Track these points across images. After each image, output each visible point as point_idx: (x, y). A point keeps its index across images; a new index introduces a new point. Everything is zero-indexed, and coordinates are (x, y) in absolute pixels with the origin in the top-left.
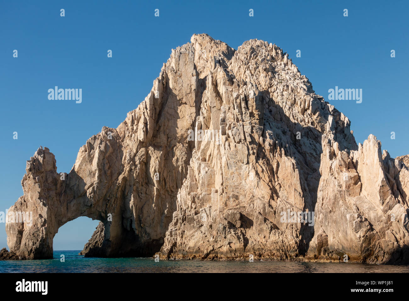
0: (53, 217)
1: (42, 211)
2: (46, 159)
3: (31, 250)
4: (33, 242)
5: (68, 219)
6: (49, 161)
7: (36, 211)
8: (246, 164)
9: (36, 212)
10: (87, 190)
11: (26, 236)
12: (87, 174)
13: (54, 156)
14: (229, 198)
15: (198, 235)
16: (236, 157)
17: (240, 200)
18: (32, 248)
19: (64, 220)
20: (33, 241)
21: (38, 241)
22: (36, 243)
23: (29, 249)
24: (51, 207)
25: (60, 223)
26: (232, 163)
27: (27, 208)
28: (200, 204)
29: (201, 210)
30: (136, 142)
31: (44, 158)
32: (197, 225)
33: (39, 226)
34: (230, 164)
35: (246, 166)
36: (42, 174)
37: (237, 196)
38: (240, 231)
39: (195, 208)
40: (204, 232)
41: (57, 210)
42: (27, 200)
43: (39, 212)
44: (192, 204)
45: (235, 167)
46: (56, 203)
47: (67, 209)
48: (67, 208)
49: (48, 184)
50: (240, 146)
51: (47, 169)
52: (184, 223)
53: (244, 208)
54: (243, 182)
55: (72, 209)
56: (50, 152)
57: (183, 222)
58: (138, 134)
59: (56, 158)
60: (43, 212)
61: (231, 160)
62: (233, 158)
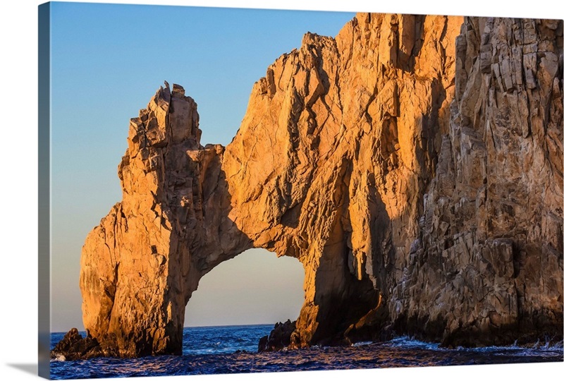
0: (186, 252)
1: (159, 238)
2: (175, 114)
3: (132, 334)
4: (137, 313)
5: (221, 254)
6: (182, 119)
7: (144, 238)
8: (527, 137)
9: (145, 241)
10: (265, 184)
11: (122, 300)
12: (266, 147)
13: (196, 105)
14: (495, 212)
15: (447, 293)
16: (508, 121)
17: (517, 215)
18: (133, 328)
19: (213, 257)
20: (135, 311)
21: (146, 311)
22: (142, 316)
23: (128, 331)
24: (182, 227)
25: (204, 266)
26: (501, 135)
27: (126, 231)
28: (455, 225)
29: (455, 237)
30: (376, 69)
31: (171, 110)
32: (447, 272)
33: (151, 275)
34: (497, 137)
35: (526, 141)
36: (164, 149)
37: (511, 208)
38: (512, 286)
39: (447, 233)
40: (457, 287)
41: (196, 235)
42: (128, 212)
43: (153, 242)
44: (440, 224)
45: (507, 143)
46: (193, 217)
47: (220, 230)
48: (219, 228)
49: (178, 172)
50: (513, 99)
51: (176, 136)
52: (423, 267)
53: (524, 235)
54: (523, 176)
55: (231, 232)
56: (186, 95)
57: (422, 264)
58: (380, 51)
59: (198, 111)
60: (161, 240)
61: (498, 128)
62: (502, 123)
